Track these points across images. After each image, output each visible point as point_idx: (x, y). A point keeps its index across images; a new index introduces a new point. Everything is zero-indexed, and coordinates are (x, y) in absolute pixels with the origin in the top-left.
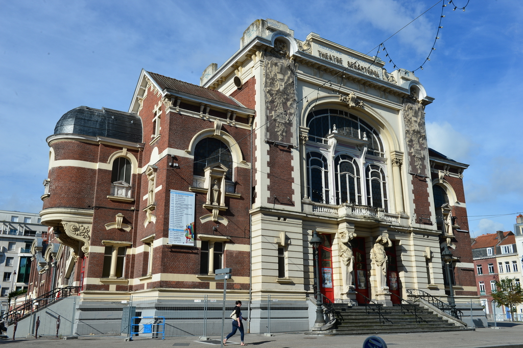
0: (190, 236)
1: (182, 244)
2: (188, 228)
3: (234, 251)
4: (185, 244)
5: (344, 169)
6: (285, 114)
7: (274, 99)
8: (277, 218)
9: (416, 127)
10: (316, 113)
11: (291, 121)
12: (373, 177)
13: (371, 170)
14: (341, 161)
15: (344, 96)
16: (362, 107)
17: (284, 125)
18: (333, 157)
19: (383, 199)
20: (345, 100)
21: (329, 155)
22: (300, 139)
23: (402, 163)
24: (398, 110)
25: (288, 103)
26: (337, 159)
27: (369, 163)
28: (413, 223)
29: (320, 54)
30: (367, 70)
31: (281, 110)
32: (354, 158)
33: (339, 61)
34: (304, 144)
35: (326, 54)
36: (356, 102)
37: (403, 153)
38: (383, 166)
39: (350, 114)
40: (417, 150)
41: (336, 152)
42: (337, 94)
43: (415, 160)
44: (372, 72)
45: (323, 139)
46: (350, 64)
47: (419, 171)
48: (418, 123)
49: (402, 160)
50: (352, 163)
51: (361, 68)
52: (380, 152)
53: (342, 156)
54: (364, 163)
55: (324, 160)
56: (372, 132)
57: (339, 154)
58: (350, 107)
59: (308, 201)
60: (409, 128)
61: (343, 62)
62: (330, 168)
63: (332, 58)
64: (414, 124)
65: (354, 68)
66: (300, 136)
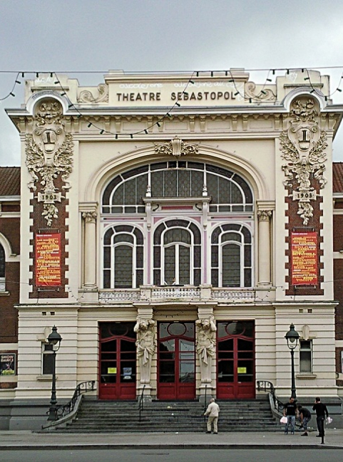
5: (171, 239)
6: (57, 191)
7: (41, 178)
8: (41, 313)
9: (304, 157)
10: (126, 175)
11: (67, 198)
12: (226, 240)
13: (223, 232)
14: (167, 229)
15: (162, 144)
16: (197, 151)
17: (53, 206)
18: (149, 228)
19: (242, 267)
20: (163, 150)
21: (145, 225)
22: (82, 217)
23: (272, 215)
24: (274, 139)
25: (63, 176)
26: (161, 227)
27: (220, 223)
28: (281, 296)
29: (121, 97)
30: (209, 96)
31: (50, 188)
32: (191, 220)
33: (155, 98)
34: (90, 222)
35: (131, 94)
36: (184, 147)
37: (275, 201)
38: (247, 223)
39: (189, 163)
40: (304, 191)
41: (156, 219)
42: (151, 145)
43: (300, 206)
44: (220, 95)
45: (137, 206)
46: (176, 96)
47: (305, 222)
48: (309, 150)
49: (272, 211)
50: (187, 228)
51: (196, 96)
52: (244, 204)
53: (170, 223)
54: (205, 227)
55: (138, 232)
56: (230, 179)
57: (163, 221)
58: (177, 156)
59: (90, 289)
60: (291, 162)
61: (161, 97)
62: (145, 241)
63: (142, 97)
64: (301, 154)
65: (185, 99)
66: (82, 213)
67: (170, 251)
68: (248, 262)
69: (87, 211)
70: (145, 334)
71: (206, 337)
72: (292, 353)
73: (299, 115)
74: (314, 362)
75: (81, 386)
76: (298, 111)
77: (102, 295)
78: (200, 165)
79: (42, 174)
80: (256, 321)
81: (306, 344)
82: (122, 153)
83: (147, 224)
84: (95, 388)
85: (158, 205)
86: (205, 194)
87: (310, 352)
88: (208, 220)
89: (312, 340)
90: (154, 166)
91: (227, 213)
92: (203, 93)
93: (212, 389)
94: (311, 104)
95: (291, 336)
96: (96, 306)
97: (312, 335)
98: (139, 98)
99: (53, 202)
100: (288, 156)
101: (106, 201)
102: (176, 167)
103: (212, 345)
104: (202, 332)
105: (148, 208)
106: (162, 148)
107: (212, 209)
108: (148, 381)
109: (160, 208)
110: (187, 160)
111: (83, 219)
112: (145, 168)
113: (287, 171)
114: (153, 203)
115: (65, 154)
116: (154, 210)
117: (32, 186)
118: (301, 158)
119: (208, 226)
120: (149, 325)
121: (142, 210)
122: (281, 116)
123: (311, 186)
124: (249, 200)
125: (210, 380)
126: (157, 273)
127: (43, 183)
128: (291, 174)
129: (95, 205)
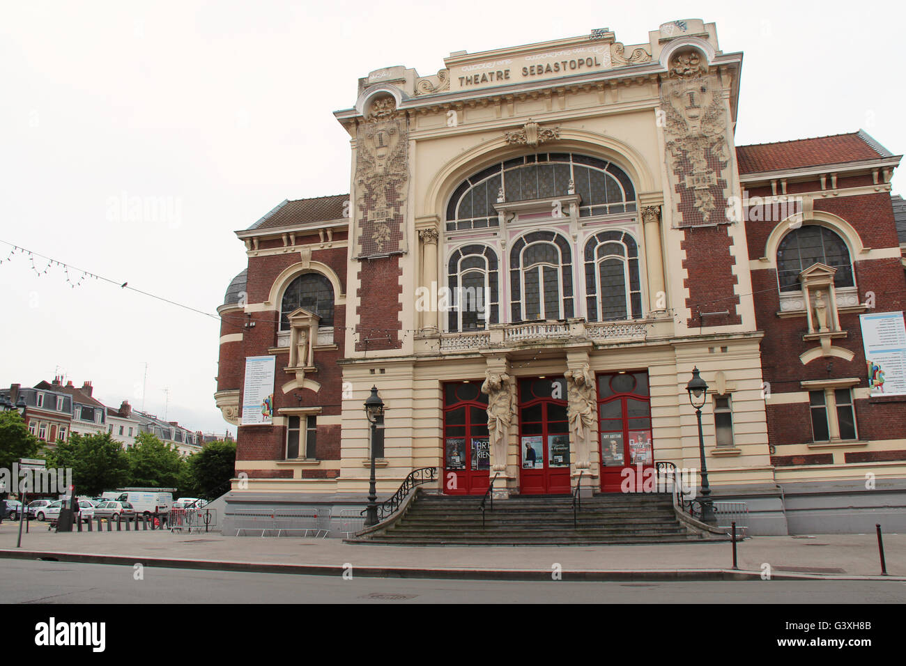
0: (267, 412)
1: (258, 424)
2: (267, 402)
3: (327, 426)
4: (262, 423)
5: (533, 259)
6: (389, 206)
7: (371, 191)
8: (368, 371)
9: (694, 128)
10: (474, 179)
11: (401, 214)
12: (603, 255)
13: (600, 244)
14: (527, 245)
15: (513, 132)
16: (558, 136)
17: (385, 226)
18: (503, 245)
19: (628, 292)
20: (515, 139)
21: (499, 241)
22: (420, 237)
23: (660, 212)
24: (653, 110)
25: (396, 186)
26: (519, 244)
27: (594, 231)
28: (681, 329)
29: (464, 81)
30: (568, 66)
31: (382, 203)
32: (557, 231)
33: (503, 77)
34: (429, 243)
35: (475, 76)
36: (541, 133)
37: (662, 192)
38: (629, 228)
39: (551, 155)
40: (699, 174)
41: (512, 233)
42: (501, 134)
43: (696, 196)
44: (581, 63)
45: (488, 218)
46: (529, 70)
47: (706, 217)
48: (701, 118)
49: (660, 207)
50: (552, 243)
51: (553, 68)
52: (624, 203)
53: (531, 237)
54: (575, 237)
55: (491, 254)
56: (604, 171)
57: (521, 235)
58: (533, 145)
59: (427, 334)
60: (678, 137)
61: (510, 75)
62: (500, 265)
63: (488, 77)
64: (690, 123)
65: (539, 74)
66: (419, 232)
67: (532, 276)
68: (635, 283)
69: (424, 229)
70: (497, 396)
71: (581, 396)
72: (699, 414)
73: (682, 75)
74: (736, 429)
75: (416, 474)
76: (680, 70)
77: (445, 343)
78: (565, 156)
79: (373, 186)
80: (649, 369)
81: (722, 400)
82: (466, 149)
83: (500, 241)
84: (436, 477)
85: (514, 214)
86: (571, 192)
87: (730, 413)
88: (579, 229)
89: (730, 395)
90: (507, 164)
91: (604, 217)
92: (560, 63)
93: (593, 477)
94: (695, 59)
95: (697, 387)
96: (435, 358)
97: (730, 386)
98: (484, 79)
99: (385, 221)
100: (673, 129)
101: (450, 215)
102: (534, 161)
103: (589, 409)
104: (574, 390)
105: (501, 218)
106: (513, 137)
107: (583, 213)
108: (502, 466)
109: (517, 217)
110: (548, 150)
111: (421, 239)
112: (496, 168)
113: (674, 149)
114: (507, 212)
115: (399, 158)
116: (509, 221)
117: (362, 202)
118: (690, 129)
119: (579, 236)
120: (502, 382)
121: (495, 222)
122: (659, 79)
123: (708, 167)
124: (631, 195)
125: (588, 463)
126: (516, 309)
127: (374, 197)
128: (679, 153)
129: (435, 219)
